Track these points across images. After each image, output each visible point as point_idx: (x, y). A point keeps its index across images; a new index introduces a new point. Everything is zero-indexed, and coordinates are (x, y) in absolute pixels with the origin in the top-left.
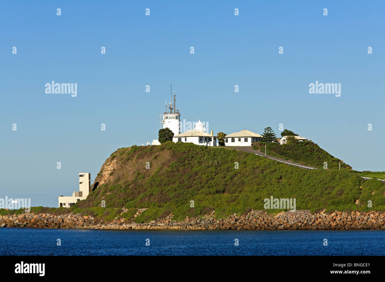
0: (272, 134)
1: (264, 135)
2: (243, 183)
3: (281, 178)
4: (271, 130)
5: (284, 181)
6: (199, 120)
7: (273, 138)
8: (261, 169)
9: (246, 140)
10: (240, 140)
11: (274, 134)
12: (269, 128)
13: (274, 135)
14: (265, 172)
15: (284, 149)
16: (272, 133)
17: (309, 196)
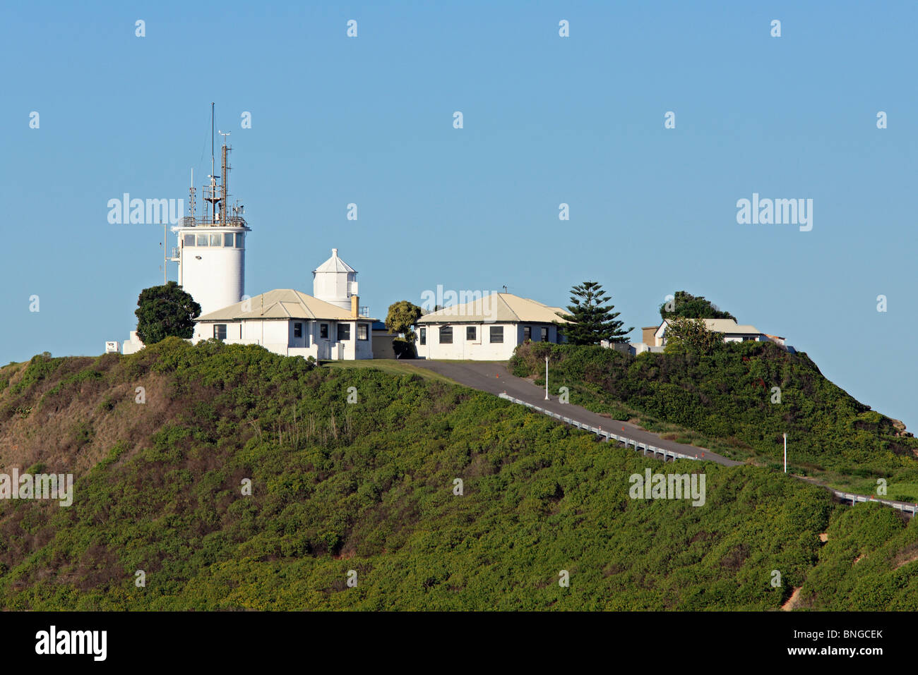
0: (601, 311)
1: (570, 314)
2: (415, 514)
3: (559, 494)
4: (602, 293)
5: (566, 505)
6: (334, 251)
7: (605, 327)
8: (492, 456)
9: (497, 335)
10: (471, 334)
11: (610, 312)
12: (589, 285)
13: (610, 317)
14: (505, 470)
15: (641, 374)
16: (603, 305)
17: (621, 568)
